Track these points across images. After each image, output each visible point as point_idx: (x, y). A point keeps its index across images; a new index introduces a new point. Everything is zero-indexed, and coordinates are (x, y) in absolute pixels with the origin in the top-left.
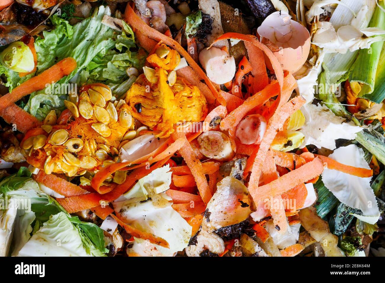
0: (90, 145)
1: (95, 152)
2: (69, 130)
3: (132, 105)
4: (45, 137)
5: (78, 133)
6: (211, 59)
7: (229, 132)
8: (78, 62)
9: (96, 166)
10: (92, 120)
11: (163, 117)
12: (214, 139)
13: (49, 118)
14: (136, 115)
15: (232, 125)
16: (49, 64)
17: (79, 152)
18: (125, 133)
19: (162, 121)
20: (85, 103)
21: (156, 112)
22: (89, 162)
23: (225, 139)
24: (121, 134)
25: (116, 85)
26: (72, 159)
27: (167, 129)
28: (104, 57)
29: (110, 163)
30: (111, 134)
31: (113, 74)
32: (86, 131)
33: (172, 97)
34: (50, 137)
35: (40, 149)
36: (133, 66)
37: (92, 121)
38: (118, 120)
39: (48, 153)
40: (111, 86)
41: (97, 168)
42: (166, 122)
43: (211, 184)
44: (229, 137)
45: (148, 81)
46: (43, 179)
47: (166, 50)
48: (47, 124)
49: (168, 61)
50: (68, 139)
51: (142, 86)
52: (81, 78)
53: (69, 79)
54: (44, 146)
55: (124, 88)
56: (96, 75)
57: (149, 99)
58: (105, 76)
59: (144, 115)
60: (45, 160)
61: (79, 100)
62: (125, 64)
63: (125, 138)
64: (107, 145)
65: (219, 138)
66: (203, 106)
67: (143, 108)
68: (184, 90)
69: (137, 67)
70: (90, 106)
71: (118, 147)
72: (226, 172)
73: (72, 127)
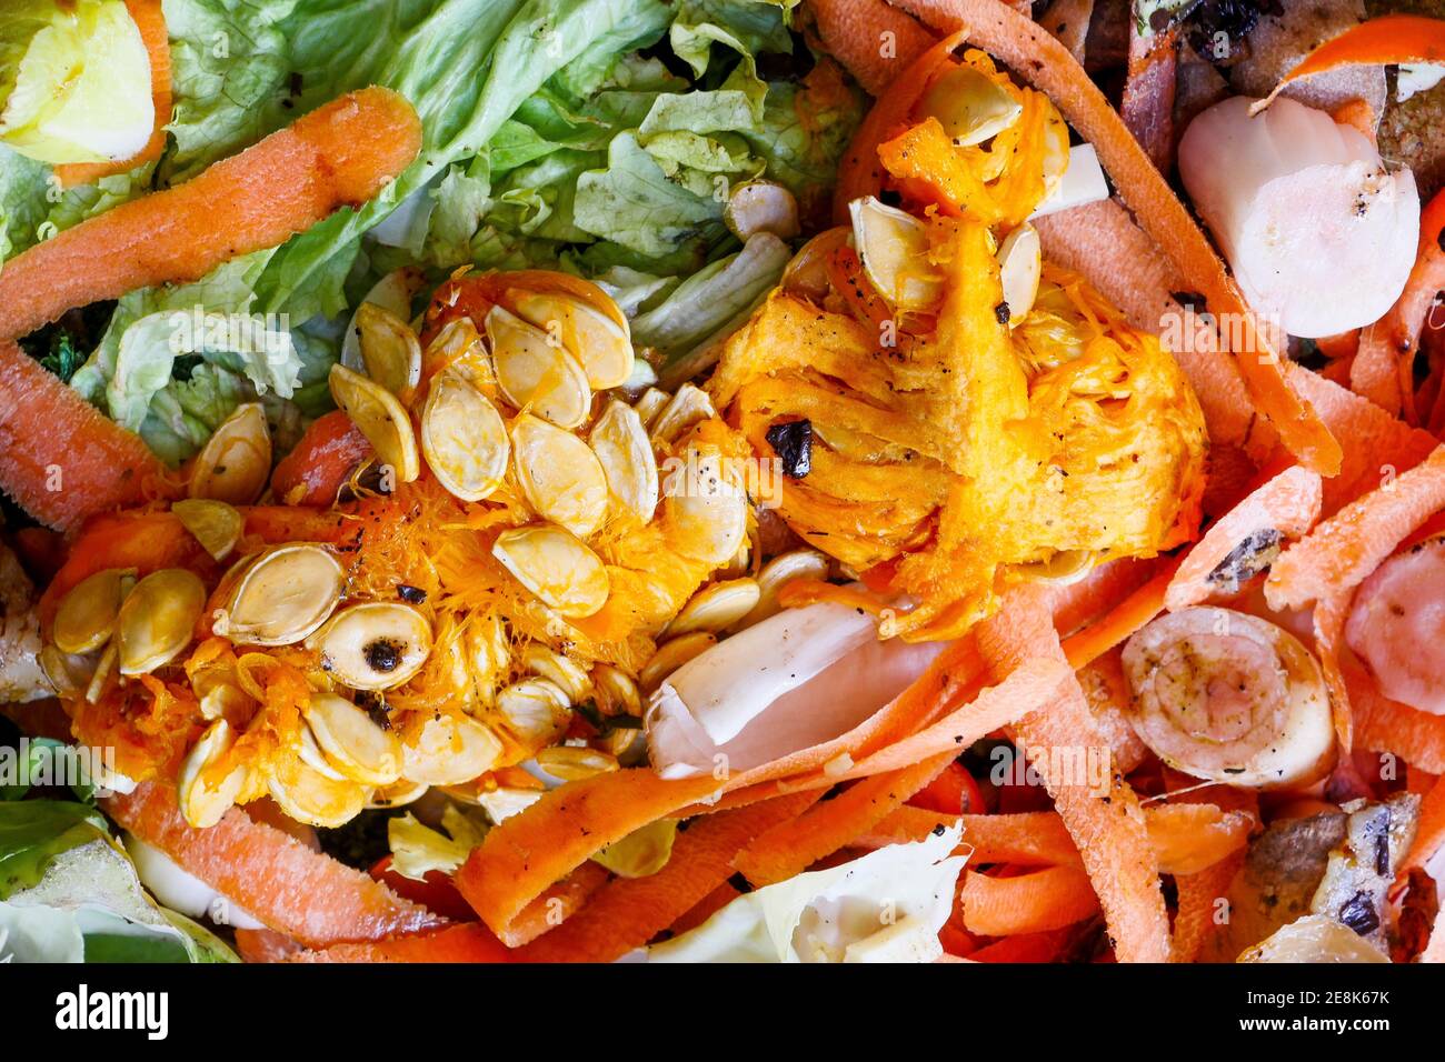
0: (468, 646)
1: (498, 690)
2: (348, 550)
3: (752, 424)
4: (192, 583)
5: (400, 571)
6: (1277, 180)
7: (1316, 622)
8: (427, 122)
9: (492, 767)
10: (503, 506)
11: (942, 522)
12: (1227, 663)
13: (221, 455)
15: (1336, 579)
16: (244, 123)
17: (401, 690)
18: (689, 593)
19: (933, 540)
20: (464, 394)
21: (901, 488)
22: (458, 746)
23: (1294, 674)
24: (664, 602)
25: (658, 285)
26: (358, 743)
27: (958, 591)
28: (594, 95)
29: (587, 767)
30: (610, 597)
31: (641, 212)
32: (451, 563)
33: (1019, 408)
34: (229, 593)
35: (156, 673)
36: (769, 177)
37: (497, 516)
38: (660, 513)
39: (209, 707)
40: (624, 286)
41: (501, 778)
42: (959, 553)
43: (1187, 935)
44: (1319, 659)
45: (871, 288)
46: (165, 826)
47: (1003, 99)
48: (212, 494)
49: (996, 164)
50: (341, 607)
51: (828, 316)
52: (437, 214)
53: (365, 227)
54: (189, 651)
55: (701, 309)
56: (534, 210)
57: (863, 401)
58: (588, 219)
59: (824, 494)
60: (190, 745)
61: (426, 375)
62: (723, 160)
63: (686, 622)
64: (576, 658)
65: (1257, 662)
66: (1185, 455)
67: (818, 451)
68: (1083, 359)
69: (794, 177)
70: (494, 418)
71: (639, 673)
72: (1292, 877)
73: (369, 535)
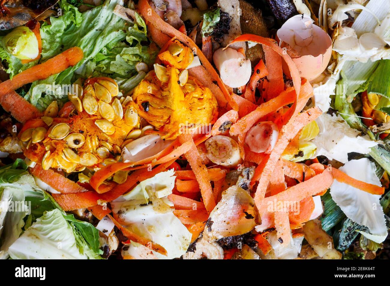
0: (91, 141)
1: (97, 149)
2: (71, 124)
3: (139, 103)
4: (45, 130)
5: (80, 128)
6: (226, 61)
7: (239, 138)
8: (84, 53)
9: (96, 163)
10: (96, 116)
11: (171, 119)
12: (222, 144)
13: (50, 110)
14: (142, 114)
15: (242, 131)
16: (54, 53)
17: (80, 148)
18: (129, 132)
19: (170, 122)
20: (90, 97)
21: (164, 113)
22: (90, 159)
23: (234, 146)
24: (125, 133)
25: (124, 80)
26: (72, 156)
27: (174, 130)
28: (113, 48)
29: (111, 162)
30: (115, 132)
31: (121, 68)
32: (88, 127)
33: (183, 98)
34: (51, 131)
35: (38, 143)
36: (143, 62)
37: (95, 117)
38: (124, 118)
39: (47, 148)
40: (118, 80)
41: (98, 165)
42: (174, 124)
43: (216, 191)
44: (238, 144)
45: (158, 79)
46: (39, 173)
47: (180, 48)
48: (48, 116)
49: (180, 59)
50: (70, 134)
51: (151, 84)
52: (87, 69)
53: (74, 70)
54: (44, 140)
55: (131, 84)
56: (103, 68)
57: (157, 98)
58: (112, 69)
59: (151, 114)
60: (44, 155)
61: (84, 94)
62: (134, 59)
63: (129, 137)
64: (110, 143)
65: (228, 144)
66: (214, 109)
67: (150, 107)
68: (195, 91)
69: (147, 62)
70: (95, 101)
71: (121, 146)
72: (233, 180)
73: (74, 122)
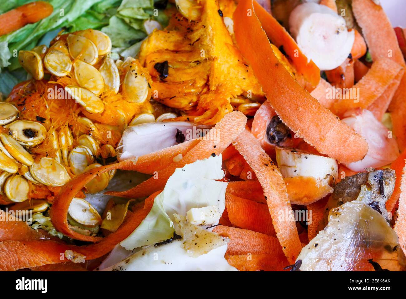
0: (59, 137)
1: (69, 152)
2: (20, 105)
3: (150, 66)
5: (37, 112)
11: (210, 82)
17: (35, 147)
19: (208, 89)
20: (58, 52)
21: (196, 73)
30: (104, 110)
32: (54, 110)
36: (156, 21)
38: (121, 91)
42: (217, 91)
45: (182, 15)
50: (17, 119)
59: (173, 82)
64: (94, 137)
67: (170, 69)
70: (68, 60)
73: (28, 100)
